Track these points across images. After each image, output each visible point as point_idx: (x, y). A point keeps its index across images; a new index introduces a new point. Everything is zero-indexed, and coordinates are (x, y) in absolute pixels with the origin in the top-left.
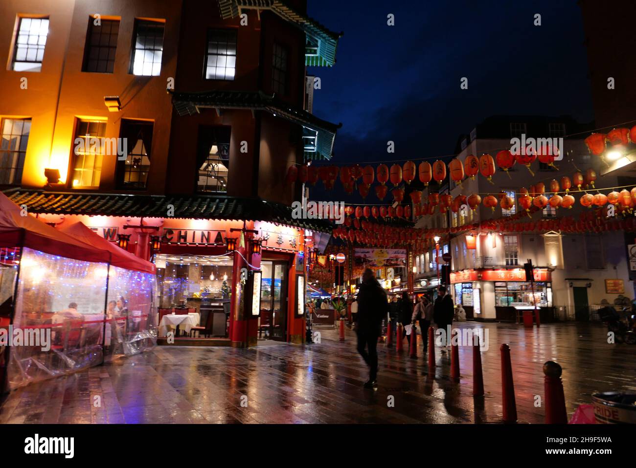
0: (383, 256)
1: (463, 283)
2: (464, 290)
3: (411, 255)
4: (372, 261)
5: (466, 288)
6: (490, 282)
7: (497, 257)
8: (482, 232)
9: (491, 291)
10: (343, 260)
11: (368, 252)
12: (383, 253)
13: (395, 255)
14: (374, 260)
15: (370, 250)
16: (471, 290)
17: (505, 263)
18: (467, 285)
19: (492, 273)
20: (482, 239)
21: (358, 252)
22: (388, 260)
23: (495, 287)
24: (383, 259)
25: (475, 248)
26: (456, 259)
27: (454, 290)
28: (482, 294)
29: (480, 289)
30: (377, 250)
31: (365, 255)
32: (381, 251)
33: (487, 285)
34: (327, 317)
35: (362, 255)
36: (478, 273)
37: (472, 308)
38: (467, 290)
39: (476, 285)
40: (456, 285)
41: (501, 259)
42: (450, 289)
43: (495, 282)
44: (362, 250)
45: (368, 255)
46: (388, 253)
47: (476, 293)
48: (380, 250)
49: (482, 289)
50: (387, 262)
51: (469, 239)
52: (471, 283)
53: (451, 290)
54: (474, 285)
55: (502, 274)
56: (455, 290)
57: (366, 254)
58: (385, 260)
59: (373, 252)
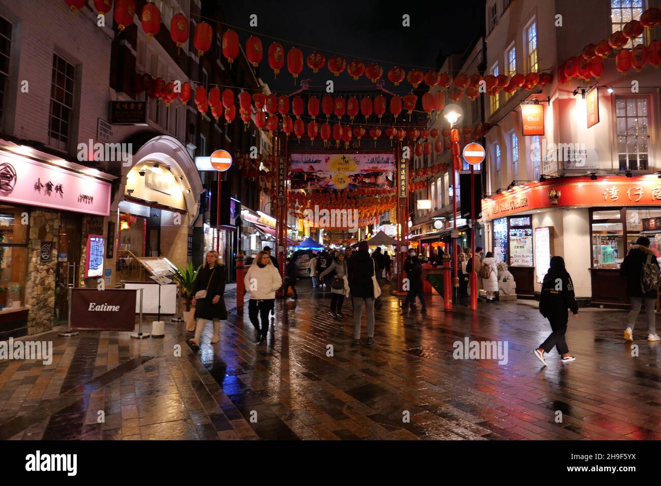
0: (347, 169)
1: (509, 218)
2: (512, 231)
3: (403, 166)
4: (323, 178)
5: (517, 227)
6: (580, 210)
7: (598, 151)
8: (561, 90)
9: (582, 233)
10: (226, 164)
11: (316, 162)
12: (347, 162)
13: (371, 166)
14: (328, 176)
15: (322, 157)
16: (529, 231)
17: (616, 165)
18: (521, 222)
19: (585, 186)
20: (562, 108)
21: (297, 162)
22: (357, 175)
23: (592, 221)
24: (348, 173)
25: (541, 134)
26: (496, 173)
27: (490, 233)
28: (556, 241)
29: (551, 229)
30: (336, 158)
31: (311, 167)
32: (344, 158)
33: (572, 219)
34: (116, 309)
35: (306, 168)
36: (550, 190)
37: (531, 271)
38: (518, 232)
39: (541, 220)
40: (496, 223)
41: (608, 155)
42: (484, 233)
43: (591, 210)
44: (306, 157)
45: (316, 167)
46: (357, 162)
47: (542, 238)
48: (342, 156)
49: (556, 229)
50: (354, 180)
51: (529, 112)
52: (530, 216)
53: (486, 234)
54: (535, 221)
55: (614, 188)
56: (493, 233)
57: (314, 165)
58: (350, 176)
59: (327, 161)
